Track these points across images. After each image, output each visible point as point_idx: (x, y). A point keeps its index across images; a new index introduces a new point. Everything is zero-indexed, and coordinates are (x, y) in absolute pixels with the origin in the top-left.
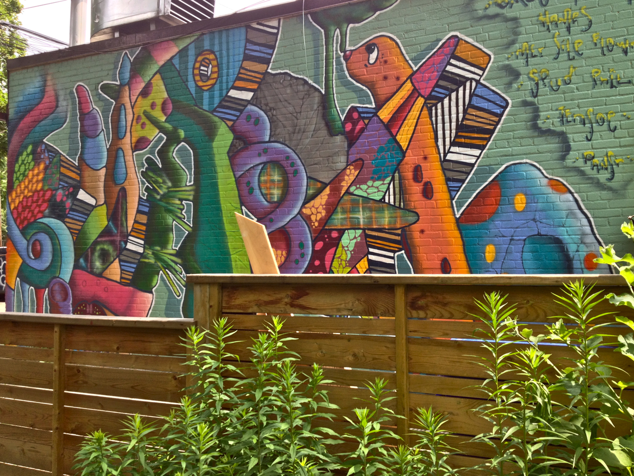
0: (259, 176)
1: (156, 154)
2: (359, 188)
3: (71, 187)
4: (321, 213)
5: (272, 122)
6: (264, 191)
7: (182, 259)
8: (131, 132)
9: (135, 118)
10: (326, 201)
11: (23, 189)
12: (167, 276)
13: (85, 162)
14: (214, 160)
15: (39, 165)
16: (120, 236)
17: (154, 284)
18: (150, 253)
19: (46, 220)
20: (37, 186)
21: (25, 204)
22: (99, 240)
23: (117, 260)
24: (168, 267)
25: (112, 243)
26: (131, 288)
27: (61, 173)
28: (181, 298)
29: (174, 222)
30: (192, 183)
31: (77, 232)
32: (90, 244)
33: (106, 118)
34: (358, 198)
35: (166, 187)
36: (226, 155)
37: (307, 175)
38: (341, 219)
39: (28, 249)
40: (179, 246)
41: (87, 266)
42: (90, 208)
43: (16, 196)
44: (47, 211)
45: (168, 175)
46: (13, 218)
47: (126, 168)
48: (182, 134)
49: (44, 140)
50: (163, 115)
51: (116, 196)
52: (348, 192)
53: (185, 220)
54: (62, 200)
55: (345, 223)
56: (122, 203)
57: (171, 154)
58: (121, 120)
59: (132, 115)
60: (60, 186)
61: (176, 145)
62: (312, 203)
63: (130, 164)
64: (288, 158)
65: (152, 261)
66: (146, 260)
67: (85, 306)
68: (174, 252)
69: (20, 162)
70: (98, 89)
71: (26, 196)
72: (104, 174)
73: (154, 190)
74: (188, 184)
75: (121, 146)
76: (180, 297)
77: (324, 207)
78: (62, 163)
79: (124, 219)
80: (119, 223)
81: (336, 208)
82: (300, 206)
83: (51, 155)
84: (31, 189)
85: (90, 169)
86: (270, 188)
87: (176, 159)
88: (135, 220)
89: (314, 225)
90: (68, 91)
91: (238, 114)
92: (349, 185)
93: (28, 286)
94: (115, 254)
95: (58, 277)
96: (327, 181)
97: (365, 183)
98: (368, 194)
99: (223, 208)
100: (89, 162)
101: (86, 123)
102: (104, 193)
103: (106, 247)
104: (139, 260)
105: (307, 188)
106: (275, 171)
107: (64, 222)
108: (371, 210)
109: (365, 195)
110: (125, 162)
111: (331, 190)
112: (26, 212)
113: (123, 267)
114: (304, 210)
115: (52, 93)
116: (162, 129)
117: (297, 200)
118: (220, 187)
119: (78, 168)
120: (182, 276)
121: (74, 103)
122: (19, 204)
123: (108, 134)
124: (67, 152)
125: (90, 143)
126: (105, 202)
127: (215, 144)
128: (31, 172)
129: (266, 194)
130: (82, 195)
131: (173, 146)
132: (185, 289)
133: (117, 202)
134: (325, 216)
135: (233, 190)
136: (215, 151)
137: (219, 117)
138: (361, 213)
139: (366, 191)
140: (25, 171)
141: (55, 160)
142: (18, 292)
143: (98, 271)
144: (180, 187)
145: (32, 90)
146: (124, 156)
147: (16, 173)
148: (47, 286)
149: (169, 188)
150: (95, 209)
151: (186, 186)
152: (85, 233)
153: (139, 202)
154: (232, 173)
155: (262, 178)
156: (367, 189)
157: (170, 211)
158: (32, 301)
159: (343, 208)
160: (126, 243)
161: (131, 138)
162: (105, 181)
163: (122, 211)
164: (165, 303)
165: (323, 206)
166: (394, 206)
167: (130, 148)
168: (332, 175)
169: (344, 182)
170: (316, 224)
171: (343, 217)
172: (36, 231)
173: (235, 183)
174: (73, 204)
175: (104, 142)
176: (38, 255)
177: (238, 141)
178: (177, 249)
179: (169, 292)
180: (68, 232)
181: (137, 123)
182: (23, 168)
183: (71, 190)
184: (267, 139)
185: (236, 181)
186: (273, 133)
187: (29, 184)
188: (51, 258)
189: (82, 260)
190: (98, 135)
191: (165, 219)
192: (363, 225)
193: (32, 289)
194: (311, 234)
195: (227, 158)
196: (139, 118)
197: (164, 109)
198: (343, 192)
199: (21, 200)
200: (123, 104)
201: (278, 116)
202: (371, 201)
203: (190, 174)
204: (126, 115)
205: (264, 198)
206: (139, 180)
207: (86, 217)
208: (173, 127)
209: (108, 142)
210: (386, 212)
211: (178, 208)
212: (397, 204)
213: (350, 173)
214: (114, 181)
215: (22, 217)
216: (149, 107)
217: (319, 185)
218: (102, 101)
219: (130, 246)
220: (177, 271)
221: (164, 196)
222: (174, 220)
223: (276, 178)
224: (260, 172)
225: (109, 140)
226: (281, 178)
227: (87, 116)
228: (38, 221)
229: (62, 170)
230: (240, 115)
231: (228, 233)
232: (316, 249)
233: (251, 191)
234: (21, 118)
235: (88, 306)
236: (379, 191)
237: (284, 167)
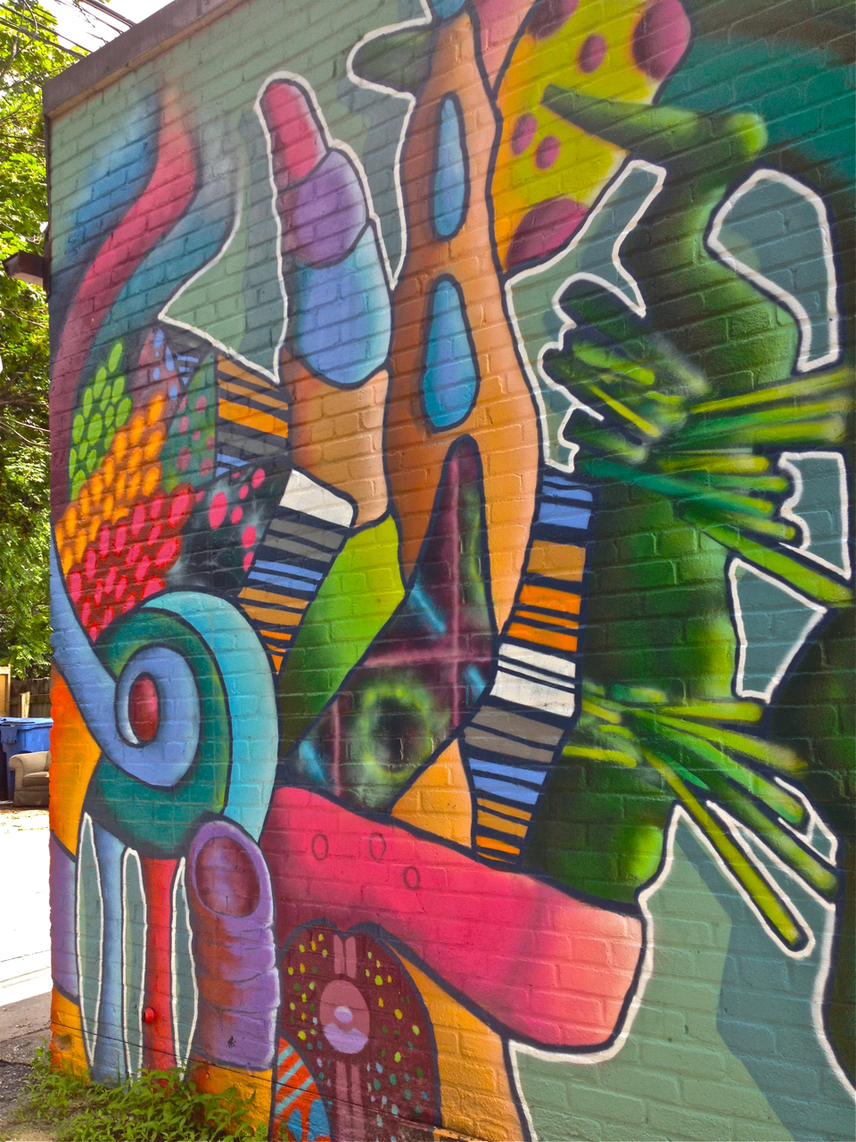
1: (617, 263)
3: (256, 467)
7: (801, 750)
8: (489, 198)
9: (506, 135)
11: (97, 497)
12: (717, 833)
13: (308, 367)
15: (146, 407)
16: (462, 643)
17: (642, 870)
18: (613, 717)
19: (172, 601)
20: (142, 483)
21: (104, 548)
22: (372, 663)
23: (454, 748)
24: (713, 787)
25: (429, 674)
26: (528, 881)
27: (223, 424)
28: (816, 956)
29: (737, 562)
30: (833, 354)
31: (287, 637)
32: (337, 686)
33: (379, 173)
35: (675, 399)
39: (116, 708)
40: (776, 680)
41: (327, 771)
42: (332, 540)
43: (79, 527)
44: (177, 567)
45: (695, 350)
46: (70, 599)
47: (474, 354)
48: (754, 130)
49: (161, 316)
50: (643, 77)
51: (436, 477)
53: (802, 550)
54: (227, 524)
56: (463, 503)
57: (694, 241)
58: (443, 160)
59: (491, 128)
60: (221, 471)
61: (721, 191)
63: (493, 334)
65: (627, 756)
66: (595, 754)
67: (328, 944)
68: (750, 714)
69: (87, 407)
70: (345, 72)
71: (109, 521)
72: (381, 397)
73: (616, 424)
74: (805, 365)
75: (450, 268)
76: (806, 952)
78: (224, 386)
79: (473, 571)
80: (455, 588)
83: (186, 364)
84: (125, 494)
85: (326, 388)
87: (728, 258)
88: (525, 572)
90: (235, 119)
93: (118, 846)
94: (443, 721)
95: (221, 816)
100: (321, 362)
101: (301, 216)
102: (387, 472)
103: (401, 693)
104: (557, 750)
107: (237, 603)
110: (468, 330)
112: (110, 579)
113: (481, 783)
115: (183, 143)
116: (637, 143)
119: (284, 390)
120: (807, 839)
121: (256, 158)
122: (86, 551)
123: (391, 234)
124: (238, 340)
125: (320, 286)
126: (392, 510)
128: (121, 437)
130: (300, 494)
131: (705, 202)
132: (831, 908)
133: (442, 505)
140: (103, 436)
141: (200, 378)
142: (88, 868)
143: (373, 798)
144: (759, 387)
145: (118, 158)
146: (463, 306)
147: (76, 446)
148: (183, 850)
149: (692, 401)
150: (350, 542)
151: (796, 374)
152: (314, 641)
153: (539, 490)
157: (709, 514)
158: (135, 906)
160: (489, 673)
161: (491, 222)
162: (386, 424)
163: (465, 539)
164: (719, 975)
167: (487, 264)
172: (144, 642)
174: (269, 531)
175: (378, 269)
176: (149, 730)
178: (767, 696)
179: (735, 920)
180: (251, 639)
181: (517, 150)
182: (95, 430)
183: (259, 478)
187: (115, 480)
188: (193, 742)
189: (307, 751)
190: (352, 249)
191: (679, 554)
193: (131, 857)
196: (524, 126)
197: (643, 51)
199: (93, 537)
200: (453, 96)
203: (818, 315)
204: (463, 135)
206: (538, 393)
207: (318, 576)
208: (702, 116)
209: (394, 268)
211: (754, 494)
214: (426, 416)
215: (98, 597)
216: (573, 68)
218: (359, 110)
219: (505, 688)
220: (772, 815)
221: (668, 446)
222: (732, 553)
225: (394, 258)
227: (306, 189)
228: (150, 604)
229: (228, 411)
234: (89, 259)
235: (337, 939)
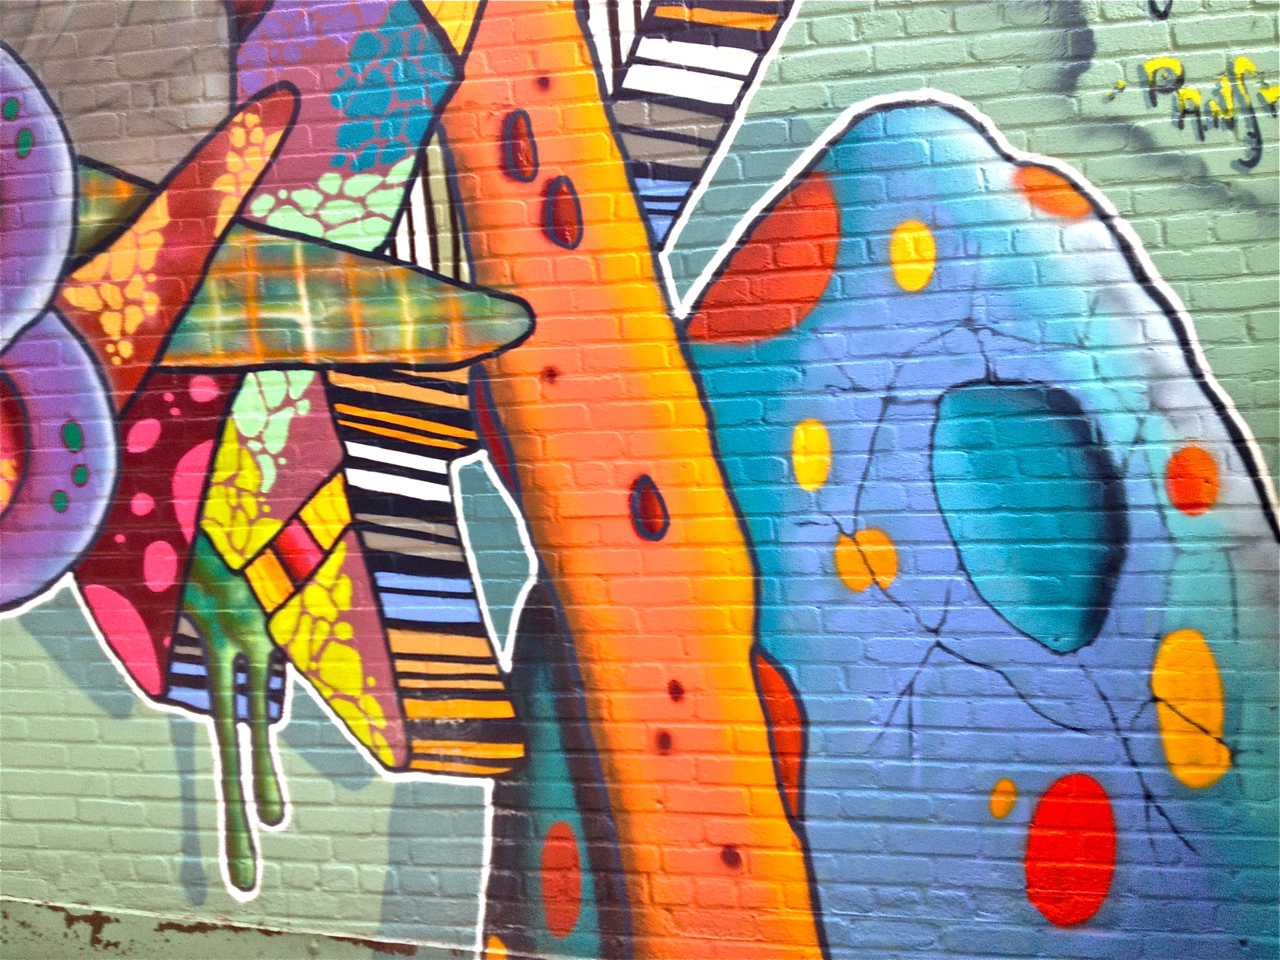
2: (289, 202)
4: (139, 303)
10: (160, 256)
34: (285, 242)
37: (72, 152)
38: (226, 326)
52: (242, 219)
55: (240, 342)
62: (101, 261)
77: (152, 278)
81: (200, 284)
82: (55, 275)
89: (117, 353)
92: (245, 189)
96: (156, 174)
97: (310, 181)
98: (328, 227)
105: (75, 205)
108: (342, 288)
109: (314, 229)
111: (175, 211)
114: (71, 294)
117: (39, 252)
134: (161, 314)
138: (304, 303)
139: (316, 217)
156: (321, 206)
159: (227, 284)
165: (145, 274)
166: (434, 274)
168: (175, 150)
169: (225, 178)
170: (126, 349)
171: (231, 318)
192: (318, 351)
194: (106, 387)
198: (223, 219)
202: (342, 256)
210: (405, 299)
212: (446, 269)
213: (249, 144)
217: (125, 191)
232: (133, 449)
236: (369, 215)
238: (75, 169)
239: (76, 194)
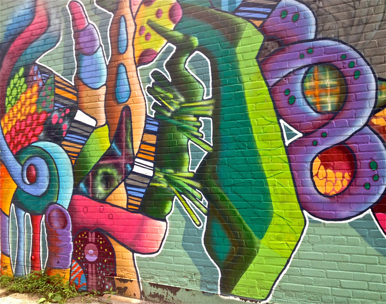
0: (303, 82)
1: (164, 67)
3: (67, 108)
5: (318, 15)
6: (311, 100)
7: (201, 183)
8: (133, 45)
9: (138, 30)
11: (15, 113)
12: (183, 202)
13: (83, 82)
14: (239, 68)
15: (32, 87)
16: (125, 158)
17: (167, 211)
18: (162, 176)
19: (40, 144)
20: (30, 110)
21: (18, 128)
22: (101, 163)
23: (123, 184)
24: (183, 192)
25: (117, 166)
26: (140, 215)
27: (56, 95)
28: (203, 228)
29: (190, 141)
30: (210, 96)
31: (76, 155)
32: (91, 168)
33: (103, 32)
35: (177, 102)
36: (255, 60)
37: (375, 76)
39: (22, 174)
40: (197, 167)
41: (88, 191)
42: (90, 130)
43: (9, 121)
44: (42, 134)
45: (181, 90)
46: (6, 142)
47: (129, 85)
48: (196, 41)
49: (37, 62)
50: (171, 22)
51: (119, 116)
53: (203, 139)
54: (58, 123)
56: (126, 123)
57: (182, 65)
58: (121, 33)
59: (134, 27)
60: (56, 108)
61: (188, 54)
63: (134, 80)
64: (345, 57)
65: (164, 185)
66: (157, 185)
67: (87, 235)
68: (191, 175)
69: (12, 86)
70: (93, 3)
71: (19, 120)
72: (104, 92)
73: (164, 106)
74: (205, 98)
75: (123, 61)
76: (201, 227)
78: (57, 84)
79: (129, 140)
80: (124, 144)
82: (368, 115)
83: (45, 77)
84: (25, 112)
85: (88, 88)
86: (320, 96)
87: (189, 70)
88: (141, 141)
90: (60, 9)
91: (269, 10)
93: (23, 213)
94: (120, 177)
95: (56, 203)
99: (252, 123)
100: (86, 81)
101: (81, 40)
102: (106, 113)
103: (109, 170)
104: (148, 184)
105: (377, 93)
106: (325, 75)
107: (61, 146)
110: (128, 78)
112: (20, 137)
113: (129, 192)
114: (374, 121)
115: (44, 12)
116: (170, 39)
117: (363, 108)
118: (248, 99)
119: (75, 88)
120: (202, 202)
121: (67, 21)
122: (12, 128)
123: (107, 50)
124: (62, 72)
125: (86, 60)
126: (107, 123)
127: (238, 49)
128: (23, 96)
129: (315, 104)
130: (80, 116)
131: (185, 56)
132: (206, 217)
133: (121, 123)
135: (266, 101)
136: (239, 57)
137: (244, 18)
140: (17, 94)
141: (49, 81)
142: (13, 218)
143: (101, 197)
144: (195, 102)
145: (22, 12)
146: (126, 72)
147: (8, 97)
148: (44, 212)
149: (181, 103)
150: (95, 131)
151: (203, 100)
152: (85, 157)
153: (145, 121)
154: (263, 82)
155: (307, 84)
157: (184, 130)
158: (28, 228)
160: (132, 166)
161: (134, 51)
162: (105, 100)
163: (127, 132)
164: (183, 233)
167: (133, 62)
172: (31, 155)
173: (268, 92)
174: (71, 126)
175: (103, 58)
176: (33, 180)
177: (270, 42)
178: (195, 171)
179: (186, 221)
180: (65, 155)
181: (140, 34)
182: (15, 92)
183: (68, 111)
184: (312, 36)
185: (269, 90)
186: (320, 29)
187: (21, 108)
188: (47, 183)
189: (82, 185)
190: (96, 52)
191: (178, 138)
193: (27, 216)
195: (256, 64)
196: (142, 29)
197: (171, 16)
199: (14, 124)
200: (123, 16)
201: (327, 8)
203: (208, 87)
204: (126, 27)
205: (312, 108)
206: (146, 97)
207: (86, 139)
208: (184, 35)
209: (108, 59)
211: (194, 126)
214: (116, 99)
215: (16, 142)
216: (154, 16)
218: (98, 14)
219: (136, 169)
220: (195, 197)
221: (176, 113)
222: (189, 139)
223: (328, 81)
224: (304, 77)
225: (108, 56)
226: (335, 83)
227: (82, 33)
228: (33, 144)
229: (58, 91)
230: (271, 12)
231: (261, 152)
233: (292, 100)
234: (12, 41)
235: (90, 234)
237: (339, 69)
238: (376, 82)
239: (377, 89)
